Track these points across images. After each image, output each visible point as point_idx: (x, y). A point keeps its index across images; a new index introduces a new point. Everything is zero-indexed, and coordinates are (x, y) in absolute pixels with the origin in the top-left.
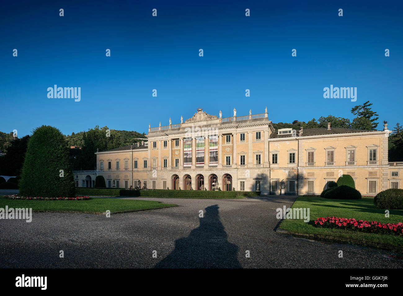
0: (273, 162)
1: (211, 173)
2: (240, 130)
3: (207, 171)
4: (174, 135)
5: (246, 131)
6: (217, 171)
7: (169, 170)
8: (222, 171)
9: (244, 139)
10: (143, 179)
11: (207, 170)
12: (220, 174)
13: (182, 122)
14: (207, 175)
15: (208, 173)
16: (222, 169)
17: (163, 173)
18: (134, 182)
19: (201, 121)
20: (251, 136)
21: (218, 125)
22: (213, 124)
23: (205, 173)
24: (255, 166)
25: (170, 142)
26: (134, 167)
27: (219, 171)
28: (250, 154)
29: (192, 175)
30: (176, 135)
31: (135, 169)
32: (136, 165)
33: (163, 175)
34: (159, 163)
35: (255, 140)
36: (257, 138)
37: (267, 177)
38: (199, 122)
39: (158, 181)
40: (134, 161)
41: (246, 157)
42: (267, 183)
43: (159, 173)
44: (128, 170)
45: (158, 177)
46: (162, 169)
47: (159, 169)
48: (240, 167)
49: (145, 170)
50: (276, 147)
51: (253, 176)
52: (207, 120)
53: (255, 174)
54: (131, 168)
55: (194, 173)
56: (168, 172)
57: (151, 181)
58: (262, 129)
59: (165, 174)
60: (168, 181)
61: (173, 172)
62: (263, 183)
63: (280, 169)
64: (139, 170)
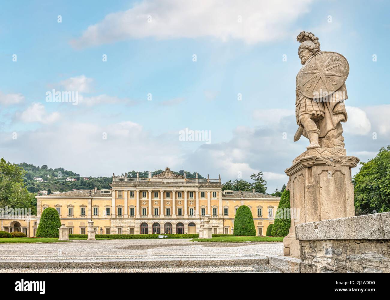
0: (225, 215)
1: (178, 221)
2: (202, 190)
4: (142, 188)
5: (206, 190)
6: (184, 220)
7: (137, 218)
9: (204, 196)
10: (105, 227)
11: (174, 219)
12: (187, 223)
13: (150, 177)
15: (176, 222)
16: (188, 219)
17: (130, 220)
19: (169, 178)
20: (209, 195)
21: (184, 183)
22: (180, 182)
23: (174, 221)
24: (213, 216)
25: (138, 193)
26: (93, 214)
27: (185, 220)
28: (209, 208)
29: (161, 223)
30: (145, 188)
31: (94, 217)
32: (96, 212)
33: (130, 223)
34: (126, 212)
35: (212, 198)
36: (214, 196)
37: (222, 225)
38: (167, 178)
39: (125, 228)
40: (93, 208)
41: (205, 209)
42: (221, 229)
43: (125, 221)
44: (85, 217)
45: (124, 224)
46: (128, 218)
47: (126, 217)
48: (201, 217)
49: (109, 217)
50: (227, 203)
51: (212, 224)
52: (174, 178)
53: (213, 223)
54: (89, 215)
55: (163, 222)
56: (136, 220)
57: (116, 228)
58: (217, 190)
59: (132, 222)
60: (136, 228)
61: (141, 220)
62: (219, 229)
63: (230, 219)
64: (100, 217)
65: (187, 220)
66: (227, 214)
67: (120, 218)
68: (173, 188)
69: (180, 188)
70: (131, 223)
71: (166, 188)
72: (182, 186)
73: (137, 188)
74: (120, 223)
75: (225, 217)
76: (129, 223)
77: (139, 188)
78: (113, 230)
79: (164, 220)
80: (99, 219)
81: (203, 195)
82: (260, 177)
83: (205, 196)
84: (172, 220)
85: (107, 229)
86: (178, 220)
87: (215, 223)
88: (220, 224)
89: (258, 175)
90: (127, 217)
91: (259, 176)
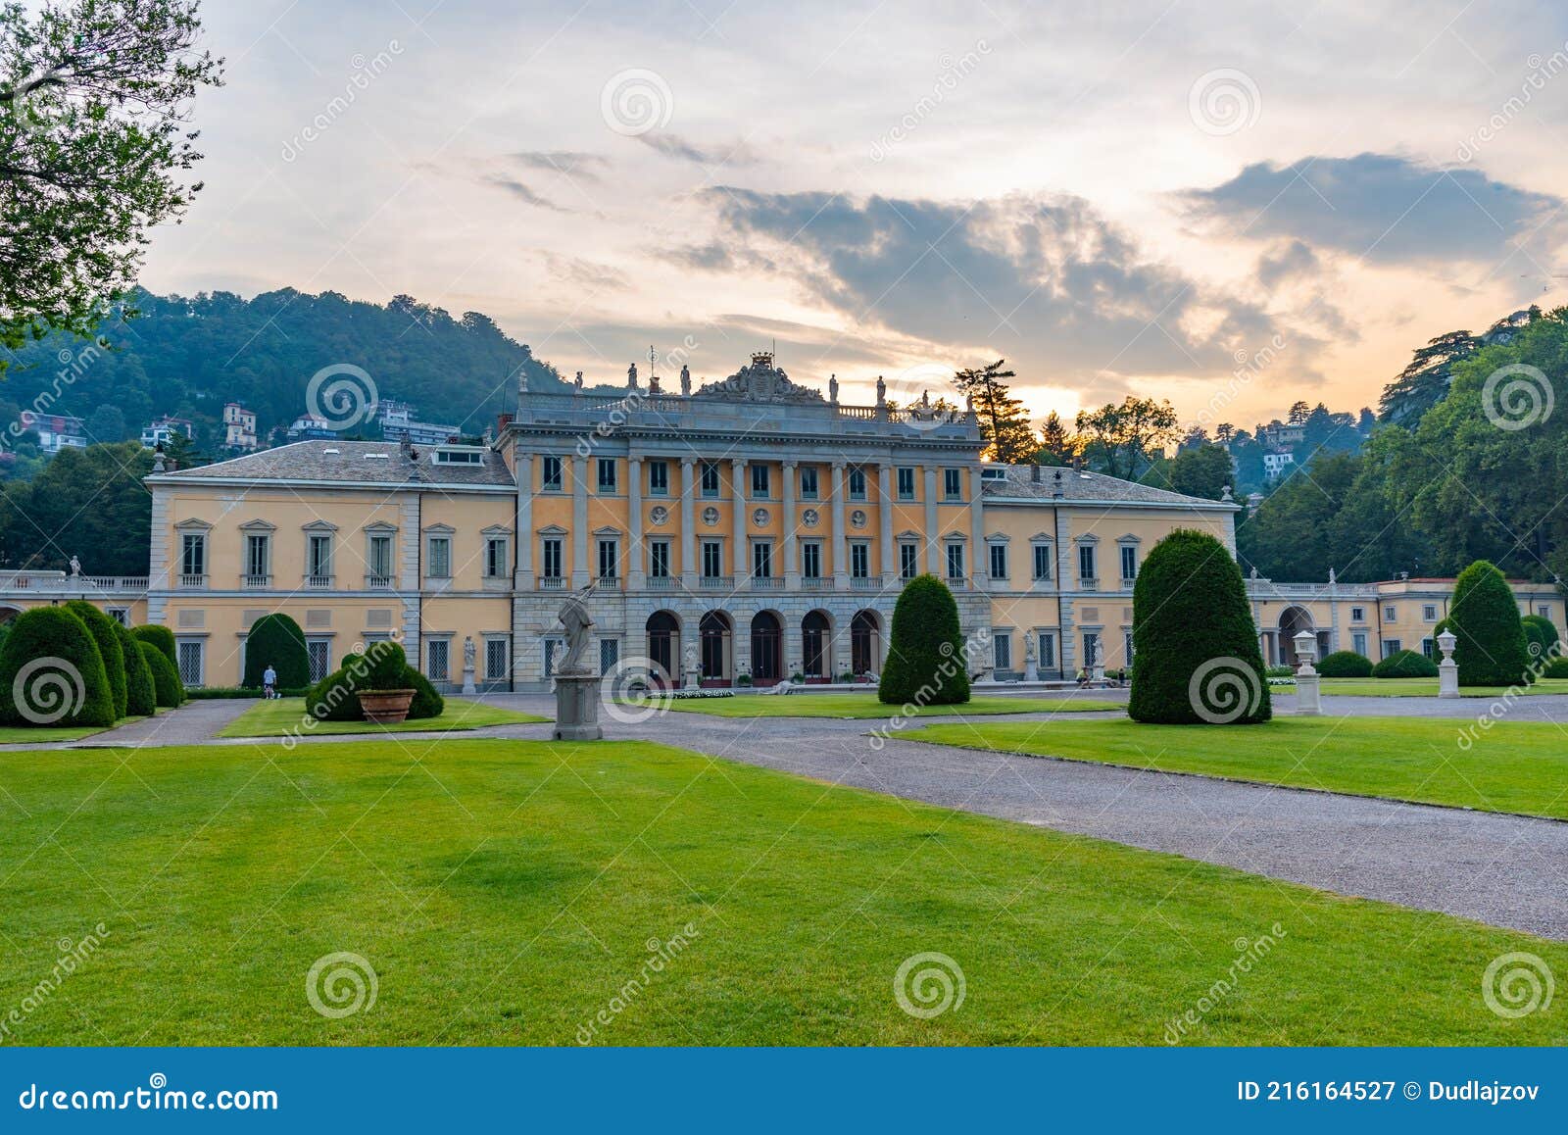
0: (995, 574)
1: (812, 604)
2: (903, 459)
3: (797, 600)
4: (655, 444)
6: (833, 601)
7: (634, 592)
8: (852, 600)
9: (910, 491)
10: (483, 634)
11: (795, 595)
12: (846, 612)
14: (797, 612)
15: (803, 607)
16: (856, 594)
17: (600, 601)
18: (426, 646)
19: (766, 402)
20: (930, 483)
23: (792, 607)
26: (426, 571)
27: (839, 600)
29: (740, 613)
30: (665, 445)
31: (432, 585)
32: (441, 559)
33: (601, 614)
34: (580, 558)
35: (944, 496)
36: (950, 491)
37: (984, 623)
38: (757, 403)
40: (426, 539)
41: (916, 549)
44: (392, 587)
49: (500, 586)
50: (998, 524)
52: (786, 405)
54: (410, 573)
55: (746, 607)
56: (631, 600)
57: (538, 640)
58: (963, 463)
59: (611, 607)
60: (629, 639)
61: (654, 601)
63: (1015, 595)
64: (459, 586)
65: (846, 600)
66: (1002, 574)
67: (555, 591)
68: (785, 449)
69: (818, 450)
70: (605, 614)
71: (756, 448)
72: (824, 442)
73: (633, 443)
75: (998, 586)
77: (641, 443)
78: (521, 647)
79: (752, 600)
80: (456, 595)
81: (906, 485)
82: (995, 384)
83: (913, 491)
84: (786, 600)
85: (490, 645)
86: (810, 601)
88: (979, 618)
89: (986, 378)
91: (994, 380)
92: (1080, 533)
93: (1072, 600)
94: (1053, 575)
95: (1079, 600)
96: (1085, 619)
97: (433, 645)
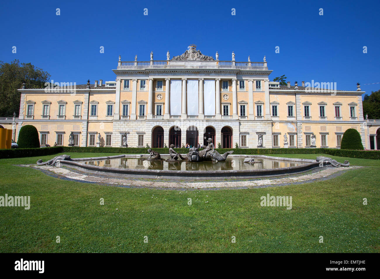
0: (273, 115)
3: (202, 123)
4: (157, 75)
5: (246, 79)
6: (215, 123)
8: (221, 123)
9: (243, 87)
11: (202, 121)
12: (219, 127)
13: (168, 59)
14: (202, 127)
15: (204, 125)
16: (222, 121)
17: (138, 123)
18: (89, 135)
19: (194, 61)
20: (250, 85)
21: (216, 67)
22: (210, 66)
23: (200, 125)
24: (256, 118)
25: (150, 83)
26: (90, 114)
27: (217, 123)
28: (251, 105)
30: (159, 75)
31: (91, 118)
32: (94, 111)
33: (138, 127)
34: (133, 110)
35: (255, 89)
36: (257, 88)
37: (269, 131)
38: (191, 61)
39: (131, 135)
40: (90, 105)
41: (246, 107)
42: (269, 137)
43: (132, 124)
44: (80, 119)
45: (131, 129)
46: (137, 119)
47: (133, 117)
48: (240, 119)
49: (110, 118)
50: (275, 98)
51: (255, 129)
52: (201, 61)
53: (257, 127)
54: (85, 115)
55: (185, 125)
56: (147, 123)
57: (119, 135)
58: (262, 79)
59: (142, 125)
60: (147, 135)
61: (155, 123)
62: (265, 137)
63: (281, 122)
64: (99, 119)
65: (219, 123)
66: (276, 115)
67: (126, 120)
69: (210, 75)
70: (140, 127)
71: (190, 75)
72: (212, 72)
73: (150, 75)
74: (124, 127)
75: (274, 119)
76: (136, 127)
77: (153, 75)
78: (115, 136)
79: (187, 123)
80: (98, 121)
81: (242, 85)
83: (245, 87)
84: (198, 123)
85: (107, 136)
86: (207, 123)
87: (260, 127)
88: (267, 129)
90: (135, 119)
92: (303, 101)
93: (301, 124)
94: (294, 115)
95: (304, 124)
96: (306, 130)
97: (91, 136)
